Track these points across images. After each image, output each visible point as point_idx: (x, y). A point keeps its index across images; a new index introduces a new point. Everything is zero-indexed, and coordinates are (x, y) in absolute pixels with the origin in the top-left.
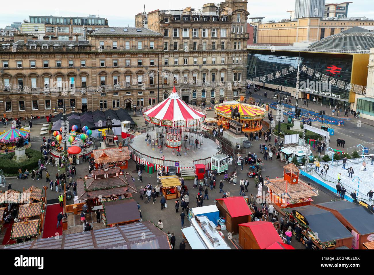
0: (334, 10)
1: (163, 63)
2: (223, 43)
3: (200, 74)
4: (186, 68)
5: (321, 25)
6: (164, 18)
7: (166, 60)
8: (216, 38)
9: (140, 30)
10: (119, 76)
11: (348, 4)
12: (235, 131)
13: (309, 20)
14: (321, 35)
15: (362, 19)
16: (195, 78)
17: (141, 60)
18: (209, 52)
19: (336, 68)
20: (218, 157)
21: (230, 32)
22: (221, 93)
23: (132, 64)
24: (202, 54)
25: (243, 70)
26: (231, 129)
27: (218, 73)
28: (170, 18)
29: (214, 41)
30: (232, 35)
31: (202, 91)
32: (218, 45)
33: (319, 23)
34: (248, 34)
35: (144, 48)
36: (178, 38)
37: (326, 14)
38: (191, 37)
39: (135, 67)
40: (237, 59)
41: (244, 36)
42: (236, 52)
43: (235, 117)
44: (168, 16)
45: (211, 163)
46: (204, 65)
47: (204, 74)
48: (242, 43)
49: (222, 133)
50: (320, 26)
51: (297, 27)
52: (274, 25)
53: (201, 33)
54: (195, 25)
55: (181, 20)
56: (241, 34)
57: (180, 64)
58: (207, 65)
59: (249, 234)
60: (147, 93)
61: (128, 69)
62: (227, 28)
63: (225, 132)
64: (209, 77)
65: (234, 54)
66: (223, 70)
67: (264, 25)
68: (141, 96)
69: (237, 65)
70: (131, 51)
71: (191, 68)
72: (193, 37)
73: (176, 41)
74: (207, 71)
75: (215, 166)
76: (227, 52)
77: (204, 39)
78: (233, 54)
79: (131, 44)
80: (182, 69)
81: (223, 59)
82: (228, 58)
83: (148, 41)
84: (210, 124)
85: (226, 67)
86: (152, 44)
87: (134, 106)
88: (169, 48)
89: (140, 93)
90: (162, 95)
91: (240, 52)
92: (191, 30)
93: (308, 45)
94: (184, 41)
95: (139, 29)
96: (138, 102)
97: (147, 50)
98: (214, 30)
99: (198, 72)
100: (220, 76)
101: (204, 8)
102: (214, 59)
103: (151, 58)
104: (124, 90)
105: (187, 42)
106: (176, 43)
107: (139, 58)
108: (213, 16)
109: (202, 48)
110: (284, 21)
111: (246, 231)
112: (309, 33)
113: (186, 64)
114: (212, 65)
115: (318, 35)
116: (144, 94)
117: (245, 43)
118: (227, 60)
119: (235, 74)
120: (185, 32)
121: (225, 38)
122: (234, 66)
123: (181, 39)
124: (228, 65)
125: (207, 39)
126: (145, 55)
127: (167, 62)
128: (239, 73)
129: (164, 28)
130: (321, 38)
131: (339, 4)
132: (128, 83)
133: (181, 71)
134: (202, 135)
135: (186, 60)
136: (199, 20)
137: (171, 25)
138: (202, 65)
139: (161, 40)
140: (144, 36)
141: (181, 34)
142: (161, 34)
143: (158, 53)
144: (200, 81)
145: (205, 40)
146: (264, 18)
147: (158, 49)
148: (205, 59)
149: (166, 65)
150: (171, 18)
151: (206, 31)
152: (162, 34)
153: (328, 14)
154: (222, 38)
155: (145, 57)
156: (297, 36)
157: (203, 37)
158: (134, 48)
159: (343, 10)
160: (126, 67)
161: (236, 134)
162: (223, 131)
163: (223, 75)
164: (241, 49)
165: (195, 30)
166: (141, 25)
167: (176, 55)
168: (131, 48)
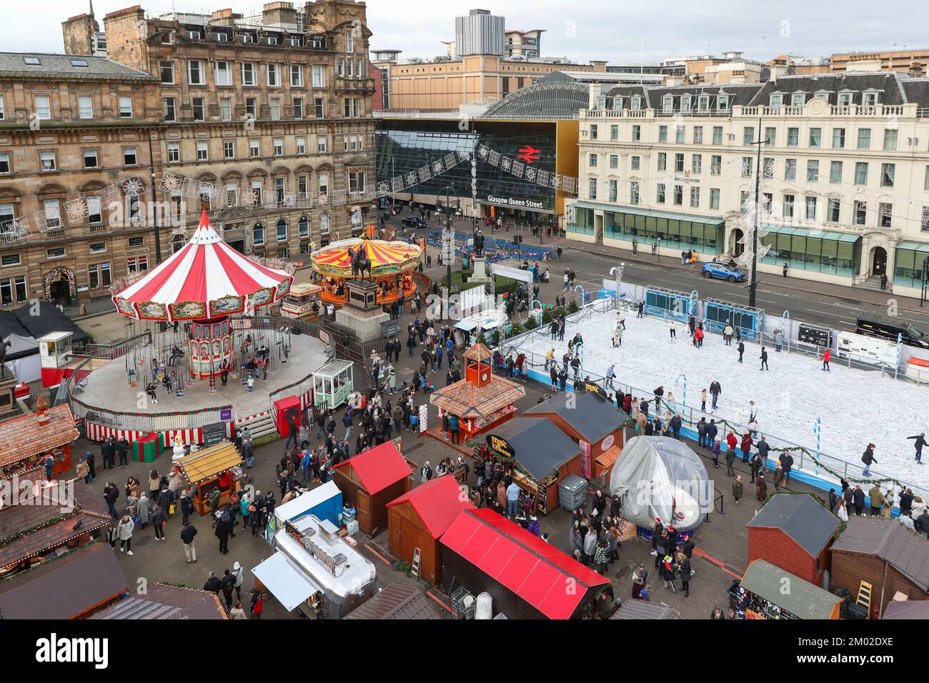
0: (520, 43)
1: (165, 157)
2: (319, 101)
3: (269, 180)
4: (232, 166)
5: (502, 71)
6: (157, 30)
7: (172, 147)
8: (302, 90)
9: (84, 63)
10: (17, 205)
11: (539, 32)
12: (361, 304)
13: (481, 59)
14: (504, 91)
15: (562, 62)
16: (257, 191)
17: (92, 149)
18: (287, 125)
19: (531, 151)
20: (329, 370)
21: (332, 74)
22: (322, 224)
23: (62, 165)
24: (271, 129)
25: (368, 164)
26: (353, 301)
27: (314, 175)
28: (174, 31)
29: (299, 95)
30: (338, 82)
31: (278, 225)
32: (308, 107)
33: (497, 66)
34: (373, 80)
35: (100, 114)
36: (203, 88)
37: (508, 52)
38: (239, 87)
39: (74, 172)
40: (353, 139)
41: (365, 86)
42: (350, 123)
43: (360, 271)
44: (168, 25)
45: (312, 390)
46: (278, 157)
47: (279, 181)
48: (362, 101)
49: (334, 315)
50: (500, 73)
51: (463, 73)
52: (421, 67)
53: (262, 76)
54: (246, 55)
55: (207, 37)
56: (358, 81)
57: (214, 158)
58: (285, 158)
59: (408, 517)
60: (120, 244)
61: (50, 179)
62: (326, 66)
63: (340, 311)
64: (291, 186)
65: (346, 129)
66: (324, 167)
67: (402, 68)
68: (104, 257)
69: (354, 153)
70: (57, 123)
71: (246, 167)
72: (244, 84)
73: (199, 94)
74: (286, 171)
75: (323, 394)
76: (330, 124)
77: (272, 90)
78: (344, 128)
79: (56, 104)
80: (219, 169)
81: (322, 141)
82: (334, 137)
83: (114, 94)
84: (304, 299)
85: (329, 160)
86: (126, 104)
87: (79, 290)
88: (178, 114)
89: (95, 247)
90: (169, 247)
91: (359, 123)
92: (237, 66)
93: (484, 109)
94: (220, 94)
95: (77, 60)
96: (94, 276)
97: (110, 121)
98: (295, 69)
99: (264, 174)
100: (318, 183)
101: (266, 13)
102: (301, 142)
103: (127, 144)
104: (40, 245)
105: (228, 99)
106: (198, 101)
107: (87, 146)
108: (291, 34)
109: (268, 113)
110: (439, 60)
111: (402, 513)
112: (484, 88)
113: (231, 155)
114: (297, 157)
115: (498, 91)
116: (111, 250)
117: (368, 101)
118: (330, 143)
119: (352, 176)
120: (222, 72)
121: (324, 90)
122: (347, 158)
123: (213, 89)
124: (336, 154)
125: (280, 90)
126: (107, 135)
127: (176, 154)
128: (360, 171)
129: (159, 57)
130: (504, 96)
131: (527, 33)
132: (52, 222)
133: (219, 175)
134: (287, 329)
135: (231, 145)
136: (255, 40)
137: (180, 50)
138: (274, 158)
139: (154, 91)
140: (97, 79)
141: (211, 76)
142: (151, 74)
143: (146, 128)
144: (269, 197)
145: (275, 95)
146: (401, 52)
147: (145, 116)
148: (278, 143)
149: (174, 161)
150: (178, 31)
151: (277, 70)
152: (156, 73)
153: (511, 51)
154: (316, 90)
155: (107, 142)
156: (464, 92)
157: (269, 85)
158: (66, 114)
159: (534, 44)
160: (41, 175)
161: (365, 310)
162: (334, 310)
163: (324, 180)
164: (361, 116)
165: (248, 67)
166: (86, 50)
167: (200, 134)
168: (57, 114)
